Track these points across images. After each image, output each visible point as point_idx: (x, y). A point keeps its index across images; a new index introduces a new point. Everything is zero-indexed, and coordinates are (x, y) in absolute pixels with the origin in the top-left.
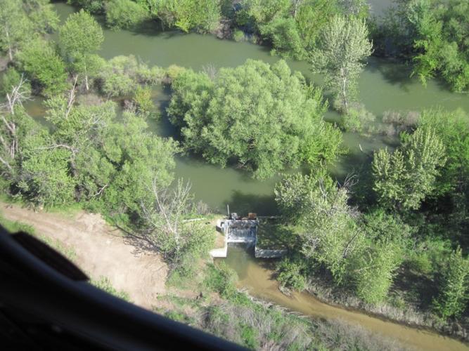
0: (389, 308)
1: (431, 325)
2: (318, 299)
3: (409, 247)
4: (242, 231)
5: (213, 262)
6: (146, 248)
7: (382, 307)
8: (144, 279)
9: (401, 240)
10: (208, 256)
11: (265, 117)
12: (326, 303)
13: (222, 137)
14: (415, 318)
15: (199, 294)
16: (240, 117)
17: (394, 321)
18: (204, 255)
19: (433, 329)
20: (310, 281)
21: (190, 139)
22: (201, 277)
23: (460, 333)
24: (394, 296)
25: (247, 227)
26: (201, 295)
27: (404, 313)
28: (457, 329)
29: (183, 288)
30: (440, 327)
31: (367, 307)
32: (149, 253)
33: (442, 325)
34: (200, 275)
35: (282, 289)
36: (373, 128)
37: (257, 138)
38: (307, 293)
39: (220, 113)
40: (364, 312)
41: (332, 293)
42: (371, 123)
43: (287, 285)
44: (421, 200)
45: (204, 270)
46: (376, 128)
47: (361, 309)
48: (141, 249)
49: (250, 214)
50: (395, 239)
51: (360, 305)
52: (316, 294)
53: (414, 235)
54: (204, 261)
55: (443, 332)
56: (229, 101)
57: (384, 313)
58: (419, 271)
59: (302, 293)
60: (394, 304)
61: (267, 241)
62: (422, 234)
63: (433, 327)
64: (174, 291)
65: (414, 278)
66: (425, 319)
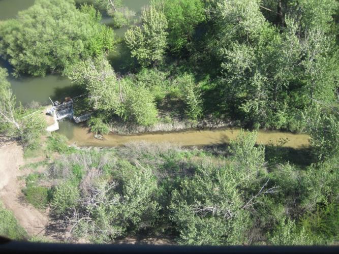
0: (163, 125)
1: (190, 127)
2: (120, 135)
3: (168, 85)
4: (65, 111)
5: (51, 135)
6: (7, 141)
7: (158, 126)
8: (10, 160)
9: (161, 83)
10: (47, 132)
11: (53, 33)
12: (124, 135)
13: (32, 56)
14: (180, 126)
15: (45, 157)
16: (38, 38)
17: (168, 132)
18: (44, 133)
19: (192, 129)
20: (112, 126)
21: (17, 65)
22: (45, 146)
23: (208, 125)
24: (164, 117)
25: (67, 107)
26: (47, 157)
27: (173, 125)
28: (205, 124)
29: (35, 157)
30: (196, 126)
31: (150, 130)
32: (9, 143)
33: (196, 124)
34: (43, 145)
35: (96, 136)
36: (137, 20)
37: (54, 49)
38: (112, 133)
39: (26, 41)
40: (149, 133)
41: (127, 128)
42: (134, 18)
43: (99, 133)
44: (162, 53)
45: (45, 142)
46: (139, 20)
47: (146, 132)
48: (3, 143)
49: (66, 98)
50: (157, 83)
51: (146, 129)
52: (117, 132)
53: (168, 77)
54: (45, 136)
55: (199, 128)
56: (27, 31)
57: (161, 129)
58: (176, 97)
59: (109, 134)
60: (166, 122)
61: (80, 111)
62: (173, 75)
63: (192, 128)
64: (30, 160)
65: (173, 103)
66: (186, 124)
